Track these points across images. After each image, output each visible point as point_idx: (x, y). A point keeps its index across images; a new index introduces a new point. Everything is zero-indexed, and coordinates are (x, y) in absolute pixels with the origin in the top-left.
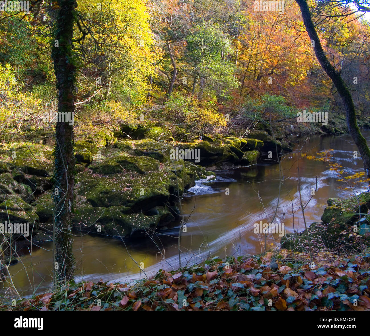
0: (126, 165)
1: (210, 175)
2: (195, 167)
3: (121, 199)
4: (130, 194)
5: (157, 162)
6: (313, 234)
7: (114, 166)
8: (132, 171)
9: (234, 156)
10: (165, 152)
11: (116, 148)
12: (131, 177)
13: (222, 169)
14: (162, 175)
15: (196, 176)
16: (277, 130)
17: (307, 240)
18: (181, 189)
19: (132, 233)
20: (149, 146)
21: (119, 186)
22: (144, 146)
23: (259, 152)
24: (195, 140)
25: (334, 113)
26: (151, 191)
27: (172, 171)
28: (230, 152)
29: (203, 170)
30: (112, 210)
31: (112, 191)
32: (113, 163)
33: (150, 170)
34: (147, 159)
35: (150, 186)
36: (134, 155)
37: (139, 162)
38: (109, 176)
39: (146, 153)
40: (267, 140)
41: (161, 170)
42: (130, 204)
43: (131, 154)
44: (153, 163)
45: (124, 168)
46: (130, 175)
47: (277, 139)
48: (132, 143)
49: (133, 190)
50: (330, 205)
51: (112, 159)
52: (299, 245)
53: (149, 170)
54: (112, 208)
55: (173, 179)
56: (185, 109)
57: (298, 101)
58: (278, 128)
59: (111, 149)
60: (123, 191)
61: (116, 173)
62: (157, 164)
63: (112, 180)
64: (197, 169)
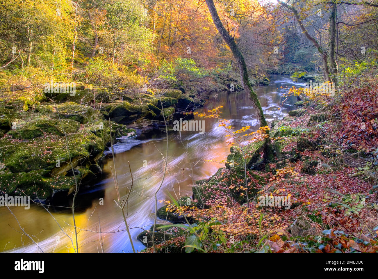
0: (46, 129)
1: (131, 132)
2: (116, 125)
3: (41, 163)
4: (49, 157)
5: (77, 124)
6: (219, 179)
7: (34, 131)
8: (53, 135)
9: (153, 114)
10: (85, 114)
11: (37, 112)
12: (52, 140)
13: (142, 126)
14: (82, 136)
15: (118, 133)
16: (190, 89)
17: (213, 185)
18: (100, 148)
19: (53, 195)
20: (69, 108)
21: (39, 149)
22: (65, 109)
23: (174, 109)
24: (116, 101)
25: (237, 73)
26: (71, 153)
27: (91, 131)
28: (148, 110)
29: (124, 128)
30: (32, 175)
31: (32, 155)
32: (32, 128)
33: (71, 132)
34: (67, 121)
35: (70, 148)
36: (55, 118)
37: (59, 125)
38: (30, 141)
39: (67, 116)
40: (182, 98)
41: (82, 131)
42: (49, 167)
43: (52, 117)
44: (74, 125)
45: (45, 132)
46: (50, 138)
47: (190, 96)
48: (53, 107)
49: (53, 153)
50: (232, 152)
51: (33, 124)
52: (207, 191)
53: (69, 132)
54: (32, 172)
55: (93, 138)
56: (105, 72)
57: (206, 63)
58: (192, 87)
59: (33, 113)
60: (43, 154)
61: (36, 137)
62: (77, 125)
63: (32, 144)
64: (118, 127)
